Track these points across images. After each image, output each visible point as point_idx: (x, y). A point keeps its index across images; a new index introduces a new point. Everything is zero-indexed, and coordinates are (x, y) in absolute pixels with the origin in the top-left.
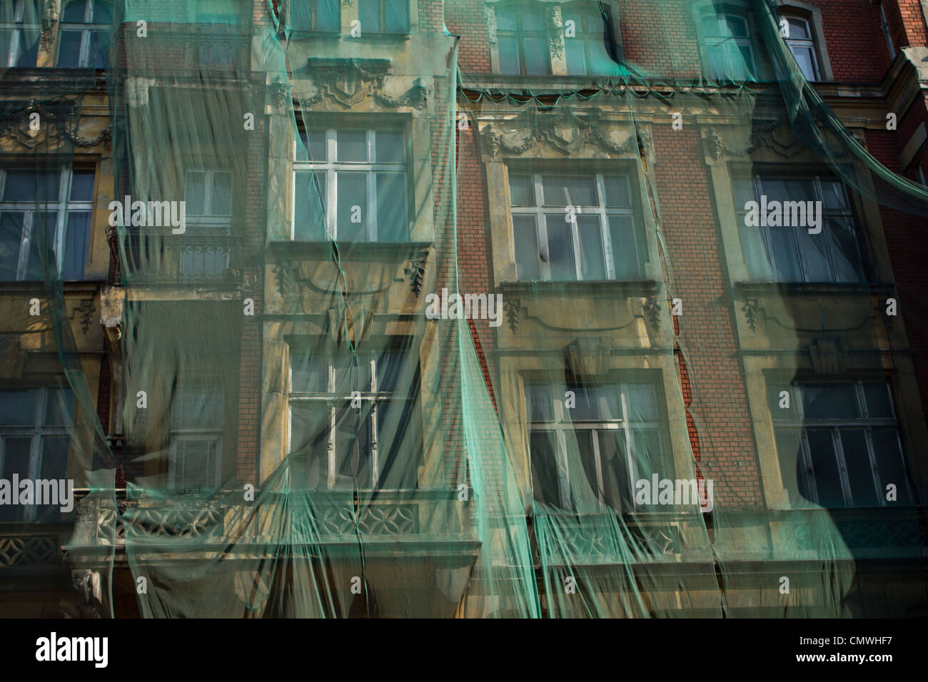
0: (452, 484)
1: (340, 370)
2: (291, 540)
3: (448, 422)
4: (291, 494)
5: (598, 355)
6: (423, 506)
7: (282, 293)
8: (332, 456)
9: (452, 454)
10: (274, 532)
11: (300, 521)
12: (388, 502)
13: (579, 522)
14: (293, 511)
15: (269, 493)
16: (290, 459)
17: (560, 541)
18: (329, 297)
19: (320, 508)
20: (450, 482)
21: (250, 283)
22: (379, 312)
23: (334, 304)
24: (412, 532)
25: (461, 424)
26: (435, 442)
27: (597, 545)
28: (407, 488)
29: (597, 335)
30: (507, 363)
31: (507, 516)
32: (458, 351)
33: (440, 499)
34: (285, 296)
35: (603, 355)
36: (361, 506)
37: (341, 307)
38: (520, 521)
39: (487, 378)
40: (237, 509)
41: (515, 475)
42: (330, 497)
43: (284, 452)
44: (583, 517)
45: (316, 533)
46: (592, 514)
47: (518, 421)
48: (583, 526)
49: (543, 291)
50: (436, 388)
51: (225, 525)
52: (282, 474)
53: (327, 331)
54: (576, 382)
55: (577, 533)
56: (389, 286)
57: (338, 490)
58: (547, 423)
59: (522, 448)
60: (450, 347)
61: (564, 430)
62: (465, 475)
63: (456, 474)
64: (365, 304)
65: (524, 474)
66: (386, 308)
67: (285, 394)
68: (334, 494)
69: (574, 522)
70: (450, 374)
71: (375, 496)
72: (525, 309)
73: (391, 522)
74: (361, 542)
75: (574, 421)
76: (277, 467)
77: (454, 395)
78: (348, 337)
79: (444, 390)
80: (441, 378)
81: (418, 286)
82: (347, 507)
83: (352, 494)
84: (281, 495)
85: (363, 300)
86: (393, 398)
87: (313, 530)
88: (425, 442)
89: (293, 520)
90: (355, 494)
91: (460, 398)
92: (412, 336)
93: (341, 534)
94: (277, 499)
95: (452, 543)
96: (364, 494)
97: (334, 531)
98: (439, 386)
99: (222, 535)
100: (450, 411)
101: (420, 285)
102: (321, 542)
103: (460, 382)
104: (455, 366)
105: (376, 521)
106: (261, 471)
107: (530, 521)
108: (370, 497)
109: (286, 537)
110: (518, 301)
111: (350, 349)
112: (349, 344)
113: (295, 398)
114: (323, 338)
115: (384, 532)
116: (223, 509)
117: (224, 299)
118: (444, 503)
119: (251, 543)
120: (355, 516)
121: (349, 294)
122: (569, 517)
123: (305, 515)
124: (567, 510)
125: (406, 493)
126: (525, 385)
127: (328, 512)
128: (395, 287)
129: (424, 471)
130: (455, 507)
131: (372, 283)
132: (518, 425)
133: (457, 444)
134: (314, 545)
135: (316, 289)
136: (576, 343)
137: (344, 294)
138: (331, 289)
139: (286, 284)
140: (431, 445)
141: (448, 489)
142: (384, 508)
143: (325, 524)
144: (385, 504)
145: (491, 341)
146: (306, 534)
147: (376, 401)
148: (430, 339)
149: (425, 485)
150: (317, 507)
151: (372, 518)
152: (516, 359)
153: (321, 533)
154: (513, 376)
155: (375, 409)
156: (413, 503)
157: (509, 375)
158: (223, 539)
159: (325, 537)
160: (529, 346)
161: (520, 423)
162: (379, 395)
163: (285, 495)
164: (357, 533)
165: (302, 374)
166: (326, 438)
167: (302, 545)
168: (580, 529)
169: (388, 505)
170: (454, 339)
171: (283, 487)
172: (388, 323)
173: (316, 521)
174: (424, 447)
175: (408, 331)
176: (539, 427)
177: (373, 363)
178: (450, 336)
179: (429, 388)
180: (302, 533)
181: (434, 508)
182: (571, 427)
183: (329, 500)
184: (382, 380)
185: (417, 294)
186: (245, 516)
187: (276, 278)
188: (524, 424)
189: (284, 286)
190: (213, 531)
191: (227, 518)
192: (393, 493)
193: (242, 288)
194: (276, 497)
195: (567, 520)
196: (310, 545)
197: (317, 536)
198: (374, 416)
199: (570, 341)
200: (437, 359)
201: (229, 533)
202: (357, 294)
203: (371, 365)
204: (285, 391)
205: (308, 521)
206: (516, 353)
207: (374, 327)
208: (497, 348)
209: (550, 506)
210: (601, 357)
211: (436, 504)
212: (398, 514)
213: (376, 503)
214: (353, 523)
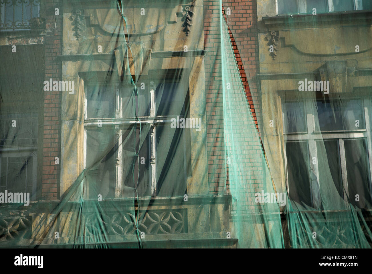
0: (215, 191)
1: (125, 98)
2: (84, 241)
3: (212, 140)
4: (84, 203)
5: (344, 76)
6: (191, 210)
7: (77, 37)
8: (119, 170)
9: (215, 166)
10: (72, 234)
11: (91, 224)
12: (163, 208)
13: (325, 218)
14: (87, 217)
15: (67, 203)
16: (85, 174)
17: (308, 233)
18: (114, 39)
19: (108, 214)
20: (212, 189)
21: (51, 30)
22: (156, 50)
23: (119, 45)
24: (182, 232)
25: (222, 141)
26: (201, 157)
27: (340, 236)
28: (178, 195)
29: (343, 59)
30: (267, 85)
31: (264, 214)
32: (221, 81)
33: (205, 204)
34: (80, 39)
35: (348, 75)
36: (141, 211)
37: (124, 48)
38: (275, 218)
39: (250, 99)
40: (42, 216)
41: (272, 179)
42: (116, 205)
43: (80, 168)
44: (328, 213)
45: (104, 235)
46: (336, 211)
47: (275, 134)
48: (328, 221)
49: (298, 24)
50: (201, 112)
51: (33, 230)
52: (77, 187)
53: (113, 67)
54: (325, 99)
55: (324, 227)
56: (165, 27)
57: (122, 198)
58: (299, 134)
59: (279, 156)
60: (214, 77)
61: (315, 140)
62: (225, 184)
63: (218, 183)
64: (144, 44)
65: (280, 178)
66: (162, 45)
67: (80, 121)
68: (119, 202)
69: (321, 218)
70: (213, 100)
71: (152, 202)
72: (283, 39)
73: (166, 224)
74: (140, 241)
75: (323, 132)
76: (74, 181)
77: (217, 118)
78: (130, 73)
79: (208, 114)
80: (207, 103)
81: (188, 27)
82: (130, 212)
83: (134, 202)
84: (76, 204)
85: (142, 40)
86: (168, 121)
87: (102, 233)
88: (193, 158)
89: (87, 223)
90: (136, 201)
91: (221, 119)
92: (182, 69)
93: (125, 234)
94: (74, 207)
95: (214, 240)
96: (142, 201)
97: (119, 232)
98: (205, 111)
99: (30, 238)
100: (213, 131)
101: (189, 25)
102: (108, 242)
103: (222, 107)
104: (218, 93)
105: (153, 223)
106: (61, 185)
107: (284, 217)
108: (148, 204)
109: (80, 238)
110: (277, 32)
111: (132, 83)
112: (130, 78)
113: (90, 124)
114: (110, 73)
115: (160, 232)
116: (31, 217)
117: (31, 44)
118: (208, 207)
119: (53, 243)
120: (136, 220)
121: (130, 36)
122: (317, 214)
123: (96, 220)
124: (316, 208)
125: (177, 199)
126: (282, 103)
127: (115, 217)
128: (169, 28)
129: (192, 181)
130: (217, 210)
131: (150, 25)
132: (276, 137)
133: (219, 158)
134: (102, 244)
135: (105, 33)
136: (325, 66)
137: (126, 36)
138: (116, 32)
139: (80, 30)
140: (198, 160)
141: (211, 196)
142: (160, 212)
143: (113, 226)
144: (160, 209)
145: (254, 67)
146: (96, 235)
147: (154, 124)
148: (198, 72)
149: (193, 192)
150: (105, 212)
151: (149, 220)
152: (275, 82)
153: (108, 234)
154: (271, 95)
155: (154, 130)
156: (183, 208)
157: (269, 95)
158: (31, 241)
159: (112, 237)
160: (286, 70)
161: (277, 135)
162: (156, 119)
163: (80, 204)
164: (137, 233)
165: (94, 103)
166: (114, 155)
167: (93, 244)
168: (326, 223)
169: (163, 210)
170: (217, 70)
171: (79, 197)
172: (164, 59)
173: (104, 224)
174: (192, 161)
175: (179, 65)
176: (293, 138)
177: (152, 92)
178: (214, 68)
179: (197, 112)
180: (93, 233)
181: (200, 212)
182: (321, 137)
183: (115, 207)
184: (159, 102)
185: (187, 33)
186: (49, 221)
187: (73, 24)
188: (281, 136)
189: (79, 31)
190: (24, 235)
191: (34, 224)
192: (166, 200)
193: (45, 34)
194: (72, 206)
195: (315, 216)
196: (99, 244)
197: (105, 237)
198: (153, 136)
199: (320, 65)
200: (203, 87)
201: (36, 235)
202: (137, 35)
203: (150, 94)
204: (81, 118)
205: (98, 225)
206: (274, 77)
207: (152, 63)
208: (259, 73)
209: (302, 205)
210: (346, 77)
211: (202, 208)
212: (171, 217)
213: (152, 208)
214: (134, 225)
